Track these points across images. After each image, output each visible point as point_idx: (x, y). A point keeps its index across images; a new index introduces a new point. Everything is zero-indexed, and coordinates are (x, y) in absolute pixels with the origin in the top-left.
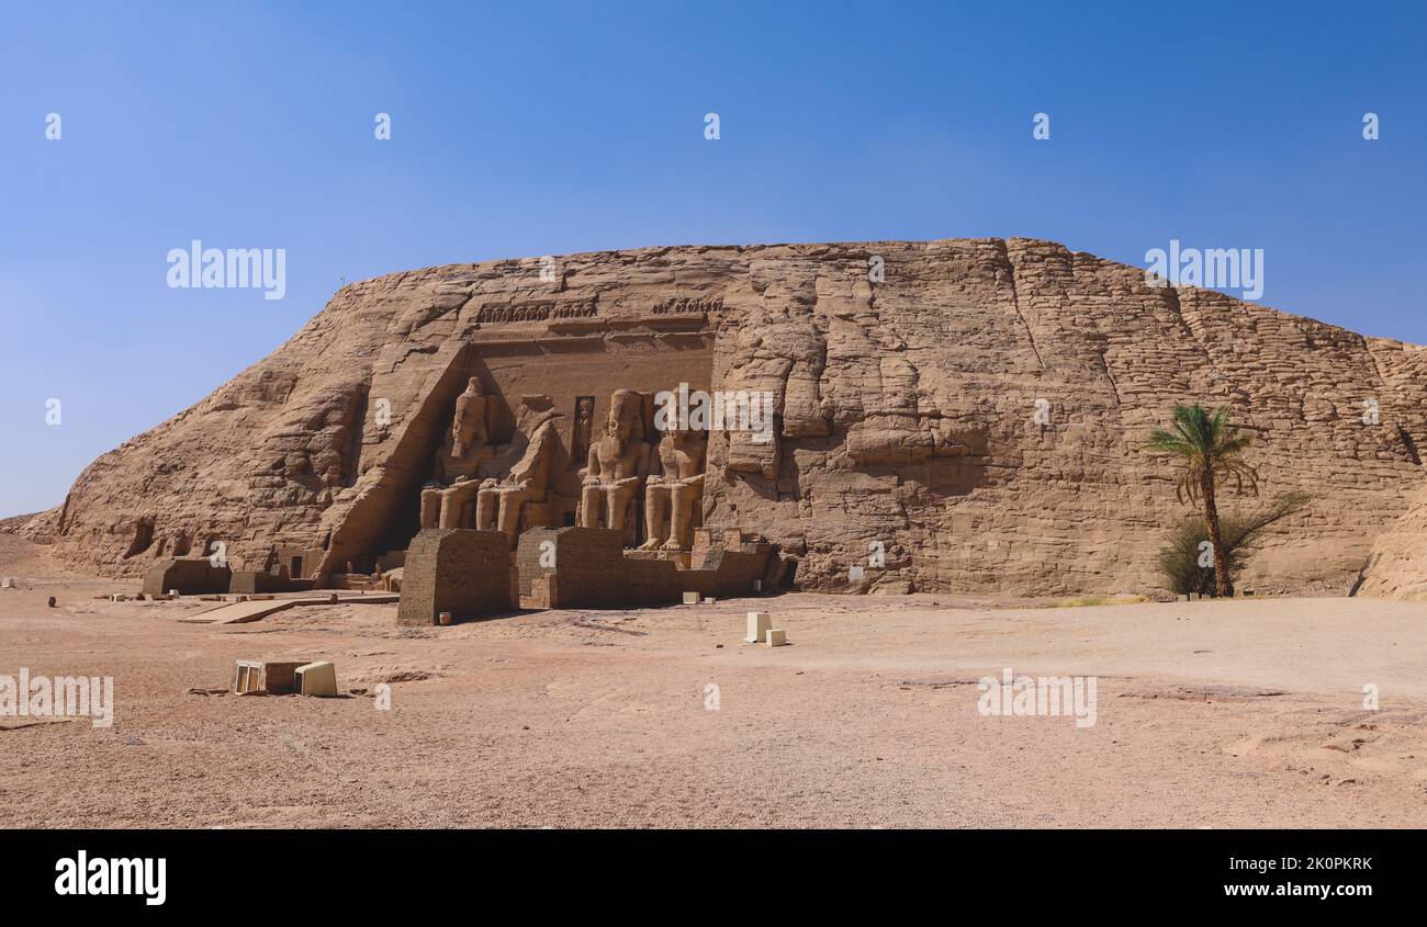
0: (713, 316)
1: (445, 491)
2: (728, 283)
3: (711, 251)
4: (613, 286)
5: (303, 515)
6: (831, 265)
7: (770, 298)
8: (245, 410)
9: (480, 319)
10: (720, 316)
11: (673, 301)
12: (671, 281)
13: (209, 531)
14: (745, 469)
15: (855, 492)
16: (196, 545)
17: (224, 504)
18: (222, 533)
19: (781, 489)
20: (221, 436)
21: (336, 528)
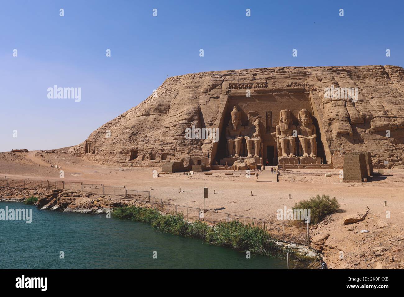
0: (307, 88)
1: (236, 140)
2: (308, 78)
3: (297, 69)
4: (271, 79)
5: (196, 148)
6: (336, 73)
7: (324, 83)
8: (154, 116)
9: (230, 88)
10: (309, 88)
11: (292, 83)
12: (289, 77)
13: (162, 153)
14: (343, 133)
15: (377, 139)
16: (158, 157)
17: (165, 144)
18: (167, 153)
19: (355, 138)
20: (149, 123)
21: (210, 151)
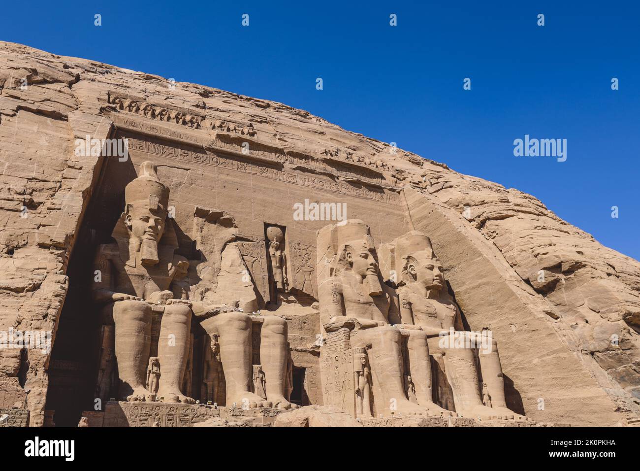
9: (111, 103)
10: (394, 177)
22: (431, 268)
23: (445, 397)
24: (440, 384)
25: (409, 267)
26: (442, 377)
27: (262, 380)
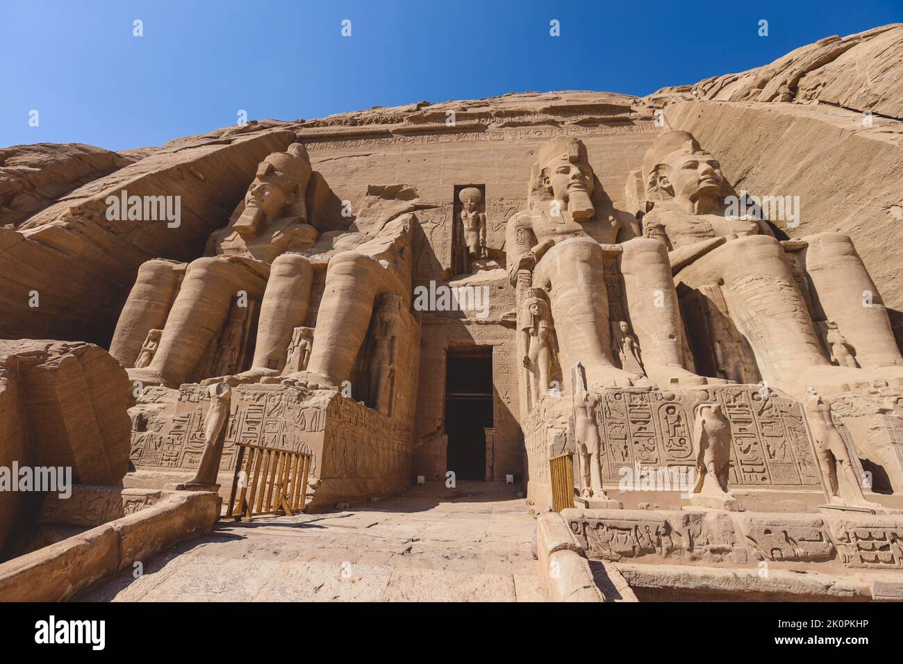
0: (640, 109)
22: (694, 165)
23: (732, 361)
24: (718, 337)
25: (658, 181)
26: (721, 324)
27: (303, 350)
